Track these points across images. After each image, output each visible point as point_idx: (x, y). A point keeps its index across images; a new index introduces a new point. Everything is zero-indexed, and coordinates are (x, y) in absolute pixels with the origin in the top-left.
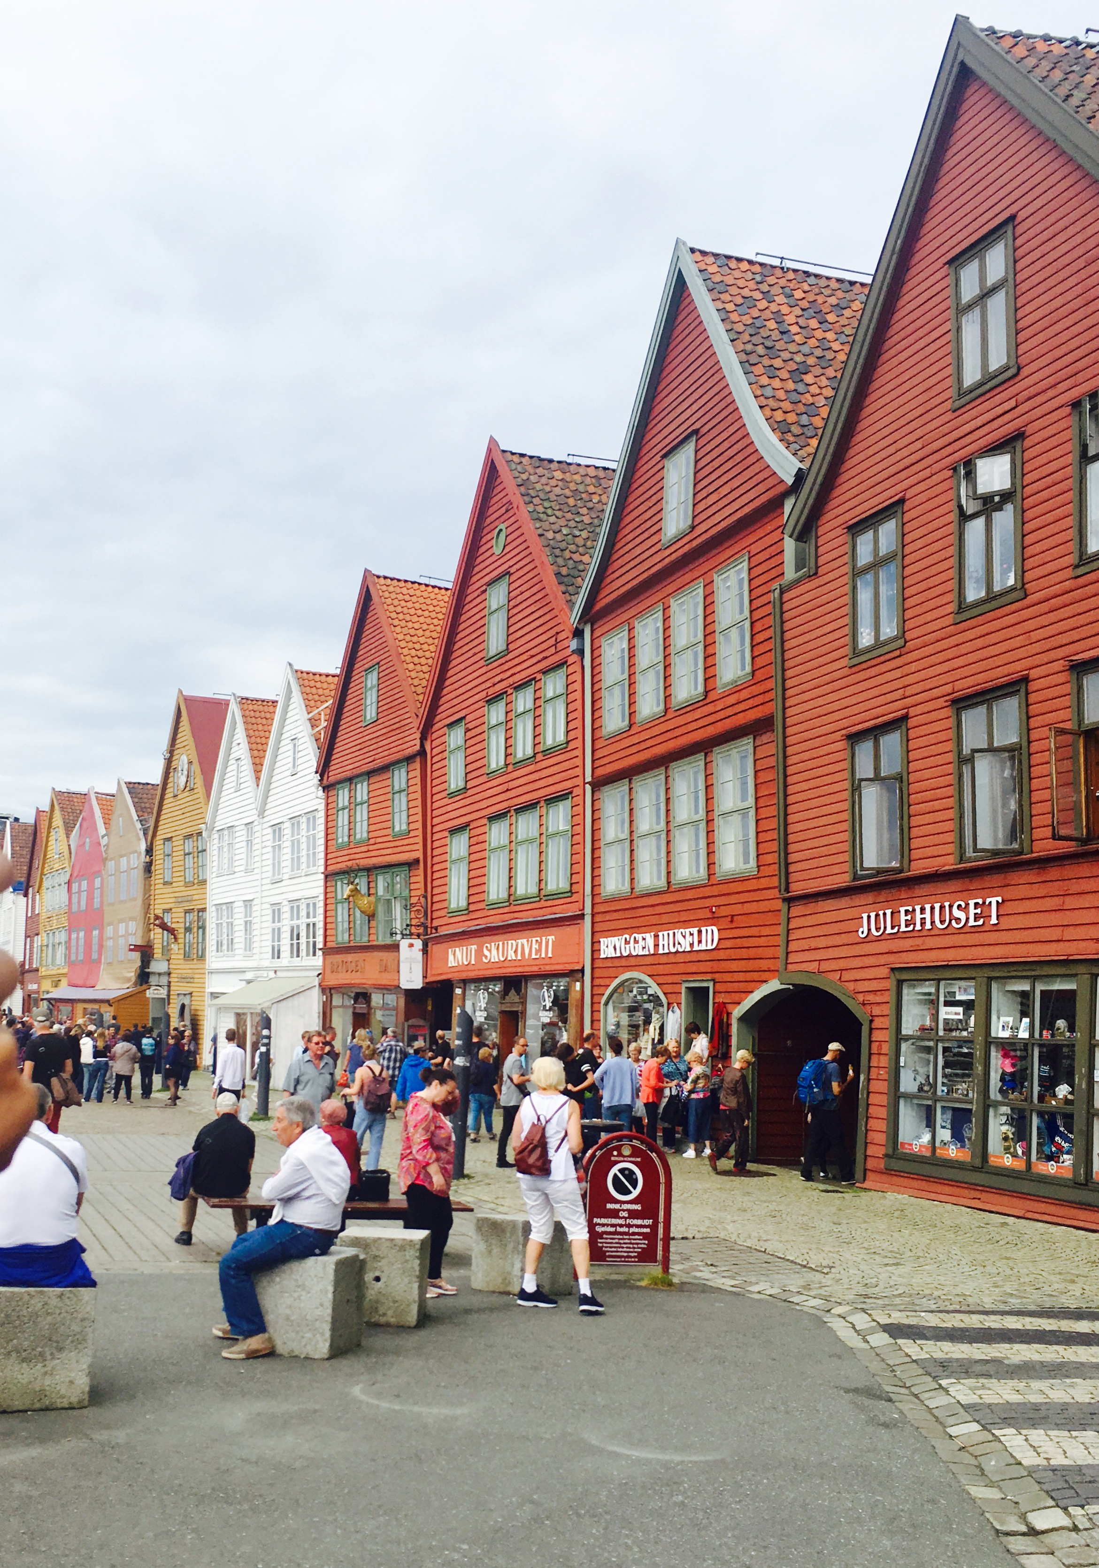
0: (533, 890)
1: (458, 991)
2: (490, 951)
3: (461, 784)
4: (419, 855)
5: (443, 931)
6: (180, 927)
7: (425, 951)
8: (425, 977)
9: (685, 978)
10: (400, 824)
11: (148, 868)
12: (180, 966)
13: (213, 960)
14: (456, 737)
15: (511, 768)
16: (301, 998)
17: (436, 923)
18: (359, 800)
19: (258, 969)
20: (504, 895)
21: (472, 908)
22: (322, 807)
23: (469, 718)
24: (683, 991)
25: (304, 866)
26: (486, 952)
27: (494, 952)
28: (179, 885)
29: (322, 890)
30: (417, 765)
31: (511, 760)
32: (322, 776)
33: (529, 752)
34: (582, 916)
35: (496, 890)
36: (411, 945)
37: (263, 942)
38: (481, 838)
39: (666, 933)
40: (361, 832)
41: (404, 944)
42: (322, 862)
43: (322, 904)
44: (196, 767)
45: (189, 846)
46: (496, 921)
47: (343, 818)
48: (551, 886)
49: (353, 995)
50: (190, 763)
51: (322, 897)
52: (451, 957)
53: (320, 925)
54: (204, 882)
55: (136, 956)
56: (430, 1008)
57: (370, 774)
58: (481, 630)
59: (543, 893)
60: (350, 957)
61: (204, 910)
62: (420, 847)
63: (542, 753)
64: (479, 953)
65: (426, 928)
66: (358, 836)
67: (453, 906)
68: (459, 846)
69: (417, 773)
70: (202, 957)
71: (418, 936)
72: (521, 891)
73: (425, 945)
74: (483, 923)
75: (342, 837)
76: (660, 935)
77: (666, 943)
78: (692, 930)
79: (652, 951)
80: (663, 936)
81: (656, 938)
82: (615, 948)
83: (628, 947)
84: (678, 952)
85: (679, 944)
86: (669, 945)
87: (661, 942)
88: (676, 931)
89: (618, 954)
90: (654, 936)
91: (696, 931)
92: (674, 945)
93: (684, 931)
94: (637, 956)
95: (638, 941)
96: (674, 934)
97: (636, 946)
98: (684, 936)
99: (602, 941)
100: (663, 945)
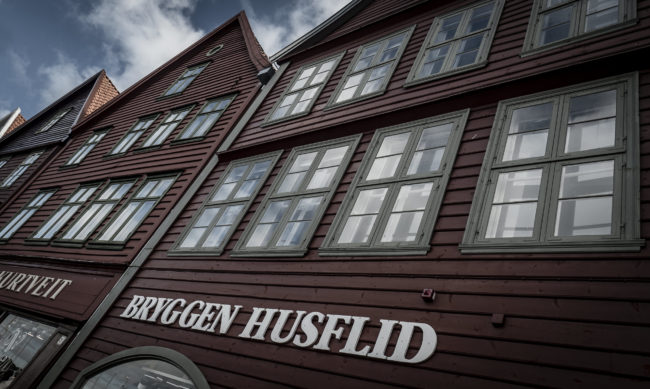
0: (82, 237)
4: (4, 201)
10: (9, 182)
14: (98, 137)
20: (49, 236)
21: (12, 241)
23: (117, 128)
30: (54, 150)
34: (123, 269)
38: (63, 197)
59: (92, 241)
62: (8, 197)
63: (171, 144)
68: (40, 200)
72: (68, 236)
76: (257, 311)
77: (264, 325)
78: (347, 319)
79: (224, 329)
80: (263, 314)
81: (245, 313)
82: (151, 312)
83: (176, 314)
84: (289, 345)
85: (299, 331)
86: (269, 330)
87: (252, 321)
88: (300, 313)
89: (153, 318)
90: (240, 311)
91: (359, 322)
92: (284, 333)
93: (321, 317)
94: (189, 329)
95: (201, 312)
96: (292, 318)
97: (194, 316)
98: (320, 326)
99: (136, 297)
100: (256, 328)
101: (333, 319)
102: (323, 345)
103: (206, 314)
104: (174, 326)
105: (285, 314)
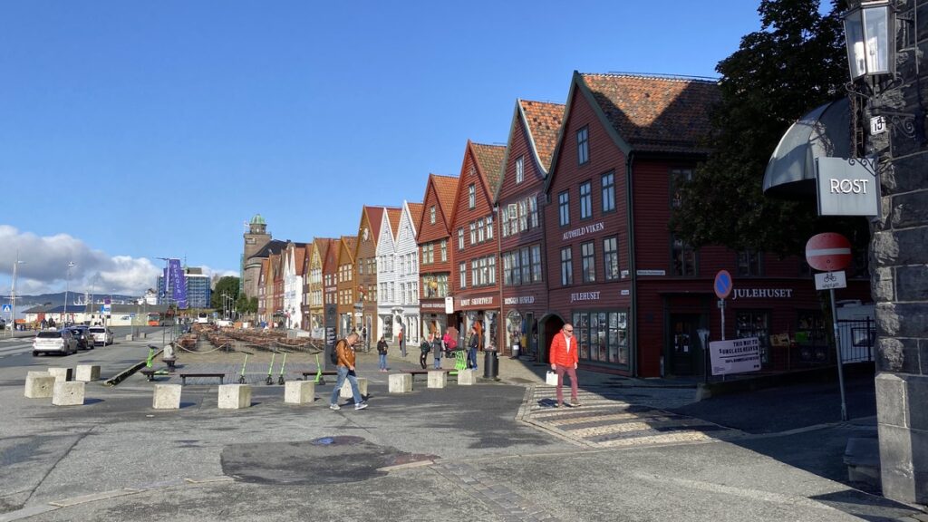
0: (485, 282)
1: (464, 315)
2: (474, 301)
3: (463, 248)
4: (451, 269)
5: (459, 295)
6: (367, 290)
7: (454, 301)
8: (454, 309)
9: (526, 311)
10: (444, 259)
12: (367, 304)
13: (380, 302)
14: (461, 233)
15: (478, 244)
17: (457, 292)
18: (430, 250)
19: (397, 306)
20: (477, 283)
21: (467, 287)
22: (418, 251)
23: (464, 227)
24: (526, 315)
25: (412, 271)
28: (366, 275)
29: (419, 279)
30: (449, 240)
31: (478, 242)
32: (417, 242)
33: (483, 240)
34: (499, 291)
35: (475, 282)
36: (449, 299)
37: (399, 294)
38: (469, 265)
40: (431, 261)
41: (446, 299)
42: (418, 270)
43: (419, 284)
44: (372, 233)
45: (369, 261)
46: (475, 292)
47: (425, 256)
48: (490, 281)
49: (430, 315)
50: (369, 231)
51: (419, 282)
52: (462, 303)
53: (419, 291)
54: (375, 275)
56: (456, 319)
57: (434, 242)
58: (468, 199)
59: (488, 283)
61: (376, 284)
62: (451, 267)
63: (487, 241)
64: (470, 302)
65: (454, 293)
67: (462, 286)
68: (463, 268)
69: (449, 243)
70: (376, 301)
71: (451, 296)
72: (482, 283)
73: (454, 299)
74: (471, 293)
75: (425, 262)
78: (527, 297)
79: (518, 303)
82: (509, 302)
83: (512, 301)
87: (520, 300)
88: (524, 297)
90: (518, 298)
91: (529, 297)
92: (523, 301)
95: (515, 300)
99: (505, 299)
102: (527, 302)
104: (513, 304)
105: (522, 298)
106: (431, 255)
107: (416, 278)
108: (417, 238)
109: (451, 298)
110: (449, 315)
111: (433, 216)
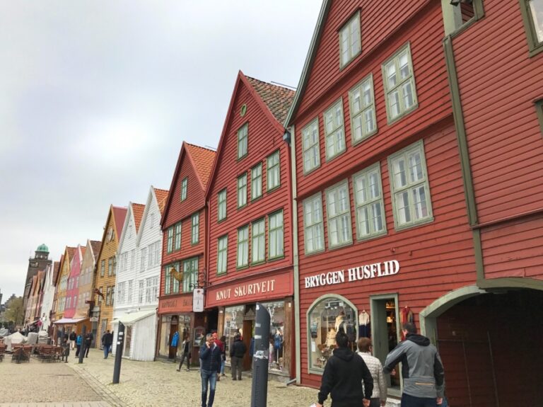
0: (262, 258)
1: (221, 312)
2: (238, 291)
3: (224, 216)
4: (204, 251)
5: (214, 284)
6: (105, 293)
7: (205, 294)
8: (205, 306)
9: (371, 294)
10: (195, 239)
11: (96, 272)
12: (104, 309)
13: (117, 306)
14: (223, 197)
15: (249, 204)
16: (149, 319)
17: (210, 281)
18: (177, 232)
19: (132, 308)
20: (246, 262)
21: (229, 271)
22: (162, 239)
23: (229, 187)
24: (371, 302)
25: (153, 264)
26: (236, 292)
27: (240, 291)
28: (106, 277)
29: (160, 273)
30: (204, 213)
31: (250, 200)
32: (162, 226)
33: (259, 194)
34: (292, 267)
35: (242, 261)
36: (199, 292)
37: (136, 297)
38: (234, 239)
39: (354, 269)
40: (178, 246)
41: (195, 291)
42: (160, 262)
43: (159, 279)
44: (115, 232)
45: (111, 262)
46: (241, 276)
47: (170, 241)
48: (273, 254)
49: (171, 317)
50: (113, 231)
51: (160, 276)
52: (218, 296)
53: (159, 288)
54: (115, 275)
55: (88, 305)
56: (206, 321)
57: (183, 221)
58: (235, 149)
59: (268, 259)
60: (170, 300)
61: (114, 286)
62: (204, 247)
63: (267, 193)
64: (233, 292)
65: (206, 283)
66: (176, 248)
67: (220, 271)
68: (223, 244)
69: (204, 216)
70: (112, 305)
71: (202, 288)
72: (255, 259)
73: (205, 291)
74: (234, 278)
75: (170, 249)
76: (350, 270)
77: (354, 274)
78: (375, 265)
79: (343, 280)
80: (352, 271)
81: (346, 272)
82: (315, 282)
83: (324, 280)
84: (364, 279)
85: (365, 274)
86: (356, 275)
87: (350, 275)
88: (362, 267)
89: (318, 285)
90: (345, 272)
91: (379, 265)
92: (361, 275)
93: (368, 266)
94: (332, 284)
95: (332, 276)
96: (360, 269)
97: (331, 279)
98: (369, 269)
99: (306, 279)
100: (352, 276)
101: (372, 266)
102: (373, 276)
103: (334, 277)
104: (326, 285)
105: (358, 268)
106: (179, 238)
107: (157, 272)
108: (163, 223)
109: (202, 291)
110: (197, 314)
111: (184, 190)
